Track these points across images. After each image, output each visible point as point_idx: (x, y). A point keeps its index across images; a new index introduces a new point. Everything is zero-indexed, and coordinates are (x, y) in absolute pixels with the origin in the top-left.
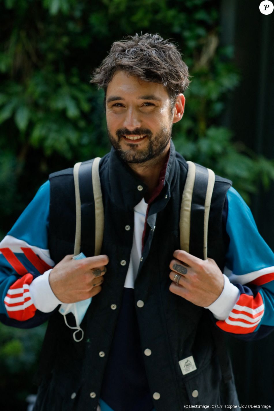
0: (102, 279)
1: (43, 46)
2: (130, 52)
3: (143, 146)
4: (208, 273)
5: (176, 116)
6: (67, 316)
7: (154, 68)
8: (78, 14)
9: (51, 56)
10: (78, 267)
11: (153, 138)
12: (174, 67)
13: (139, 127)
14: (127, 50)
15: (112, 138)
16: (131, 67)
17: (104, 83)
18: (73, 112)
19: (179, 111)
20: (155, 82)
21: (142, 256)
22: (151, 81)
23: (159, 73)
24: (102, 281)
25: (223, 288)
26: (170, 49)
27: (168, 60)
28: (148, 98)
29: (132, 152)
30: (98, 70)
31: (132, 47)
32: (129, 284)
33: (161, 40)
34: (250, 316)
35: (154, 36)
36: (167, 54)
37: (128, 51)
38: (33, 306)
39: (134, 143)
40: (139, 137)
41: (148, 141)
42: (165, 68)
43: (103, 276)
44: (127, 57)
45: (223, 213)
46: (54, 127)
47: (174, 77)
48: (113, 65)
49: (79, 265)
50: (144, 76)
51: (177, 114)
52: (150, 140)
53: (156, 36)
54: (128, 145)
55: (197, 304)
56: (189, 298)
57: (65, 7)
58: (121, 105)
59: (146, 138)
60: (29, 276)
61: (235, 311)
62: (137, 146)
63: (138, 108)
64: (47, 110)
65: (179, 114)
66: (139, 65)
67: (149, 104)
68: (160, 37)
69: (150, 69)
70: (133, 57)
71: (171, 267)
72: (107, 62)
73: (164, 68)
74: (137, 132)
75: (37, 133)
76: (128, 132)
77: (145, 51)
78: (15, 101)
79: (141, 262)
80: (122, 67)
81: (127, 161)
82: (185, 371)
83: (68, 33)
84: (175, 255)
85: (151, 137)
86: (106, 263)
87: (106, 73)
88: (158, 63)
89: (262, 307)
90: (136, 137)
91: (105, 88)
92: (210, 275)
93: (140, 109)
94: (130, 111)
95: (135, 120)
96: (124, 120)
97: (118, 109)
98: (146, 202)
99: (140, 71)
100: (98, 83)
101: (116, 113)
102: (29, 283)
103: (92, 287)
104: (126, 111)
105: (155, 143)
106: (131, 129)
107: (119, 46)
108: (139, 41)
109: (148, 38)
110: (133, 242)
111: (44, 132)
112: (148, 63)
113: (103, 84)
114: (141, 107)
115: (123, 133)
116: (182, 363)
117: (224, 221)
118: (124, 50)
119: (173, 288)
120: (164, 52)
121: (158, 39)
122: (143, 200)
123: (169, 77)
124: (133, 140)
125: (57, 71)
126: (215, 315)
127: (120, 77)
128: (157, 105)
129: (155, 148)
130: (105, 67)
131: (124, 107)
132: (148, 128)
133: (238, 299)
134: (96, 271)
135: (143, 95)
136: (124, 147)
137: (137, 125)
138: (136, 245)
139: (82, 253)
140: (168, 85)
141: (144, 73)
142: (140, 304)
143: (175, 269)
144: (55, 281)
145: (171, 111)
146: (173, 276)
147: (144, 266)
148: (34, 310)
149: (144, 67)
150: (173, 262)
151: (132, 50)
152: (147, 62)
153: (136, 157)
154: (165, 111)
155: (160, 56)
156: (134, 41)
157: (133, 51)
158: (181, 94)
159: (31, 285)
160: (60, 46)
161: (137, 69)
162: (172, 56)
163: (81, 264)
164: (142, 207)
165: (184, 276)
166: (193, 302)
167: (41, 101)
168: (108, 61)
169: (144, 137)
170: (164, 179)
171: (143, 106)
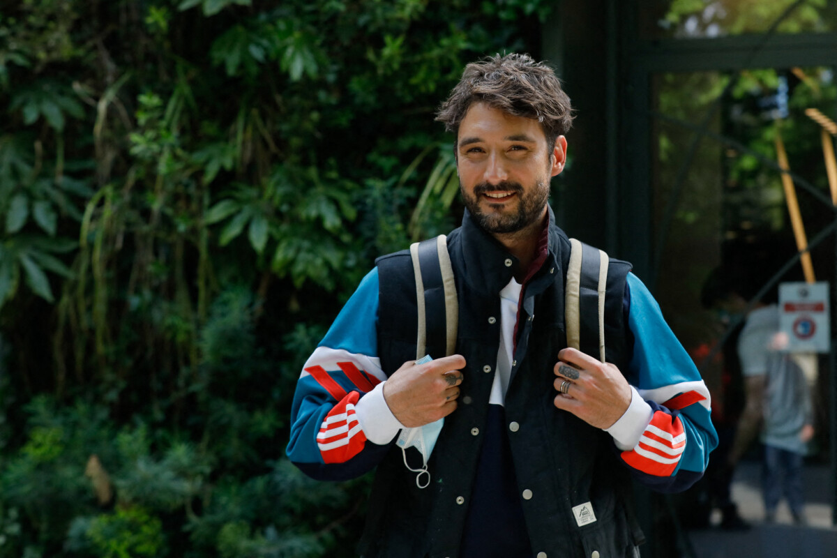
0: (457, 390)
1: (285, 127)
2: (490, 77)
3: (511, 206)
4: (608, 377)
5: (555, 166)
6: (406, 450)
7: (525, 98)
8: (331, 78)
9: (295, 142)
10: (424, 372)
11: (525, 195)
12: (551, 97)
13: (505, 179)
14: (486, 74)
15: (467, 198)
16: (492, 96)
17: (455, 120)
18: (331, 221)
19: (559, 160)
20: (527, 116)
21: (514, 358)
22: (521, 115)
23: (532, 104)
24: (457, 393)
25: (631, 401)
26: (545, 72)
27: (543, 87)
28: (516, 138)
29: (497, 216)
30: (445, 104)
31: (493, 70)
32: (496, 398)
33: (531, 62)
34: (668, 444)
35: (522, 56)
36: (542, 79)
37: (488, 76)
38: (361, 433)
39: (498, 203)
40: (505, 195)
41: (518, 200)
42: (540, 97)
43: (459, 386)
44: (486, 83)
45: (625, 302)
46: (306, 244)
47: (552, 110)
48: (467, 95)
49: (425, 369)
50: (511, 108)
51: (557, 164)
52: (521, 199)
53: (525, 57)
54: (491, 206)
55: (593, 425)
56: (583, 415)
57: (313, 70)
58: (480, 150)
59: (515, 196)
60: (354, 393)
61: (648, 434)
62: (503, 206)
63: (504, 153)
64: (295, 221)
65: (560, 164)
66: (504, 92)
67: (519, 148)
68: (530, 59)
69: (519, 99)
70: (495, 82)
71: (557, 371)
72: (458, 92)
73: (538, 98)
74: (503, 186)
75: (280, 255)
76: (491, 187)
77: (511, 74)
78: (247, 211)
79: (513, 367)
80: (480, 97)
81: (489, 229)
82: (581, 522)
83: (319, 108)
84: (559, 356)
85: (521, 194)
86: (463, 366)
87: (457, 106)
88: (529, 90)
89: (683, 437)
90: (501, 195)
91: (456, 128)
92: (611, 381)
93: (507, 154)
94: (493, 156)
95: (500, 170)
96: (484, 170)
97: (476, 155)
98: (518, 281)
99: (506, 101)
100: (446, 121)
101: (472, 161)
102: (355, 402)
103: (445, 400)
104: (487, 158)
105: (528, 202)
106: (495, 182)
107: (475, 69)
108: (501, 63)
109: (514, 58)
110: (501, 339)
111: (291, 254)
112: (516, 91)
113: (453, 122)
114: (508, 151)
115: (483, 190)
116: (577, 510)
117: (626, 313)
118: (481, 75)
119: (559, 402)
120: (537, 77)
121: (528, 61)
122: (513, 281)
123: (546, 110)
124: (497, 199)
125: (305, 163)
126: (617, 441)
127: (478, 109)
128: (530, 149)
129: (527, 210)
130: (456, 98)
131: (484, 152)
132: (518, 181)
133: (652, 418)
134: (449, 377)
135: (511, 134)
136: (486, 209)
137: (502, 176)
138: (504, 343)
139: (428, 356)
140: (544, 121)
141: (511, 104)
142: (514, 427)
143: (563, 373)
144: (392, 394)
145: (549, 158)
146: (559, 384)
147: (518, 373)
148: (363, 440)
149: (510, 95)
150: (559, 364)
151: (493, 74)
152: (515, 89)
153: (502, 222)
154: (540, 156)
155: (532, 82)
156: (494, 63)
157: (496, 75)
158: (562, 136)
159: (357, 406)
160: (308, 126)
161: (501, 98)
162: (549, 83)
163: (429, 367)
164: (513, 290)
165: (575, 384)
166: (588, 421)
167: (285, 208)
168: (460, 91)
169: (512, 195)
170: (546, 248)
171: (510, 150)
